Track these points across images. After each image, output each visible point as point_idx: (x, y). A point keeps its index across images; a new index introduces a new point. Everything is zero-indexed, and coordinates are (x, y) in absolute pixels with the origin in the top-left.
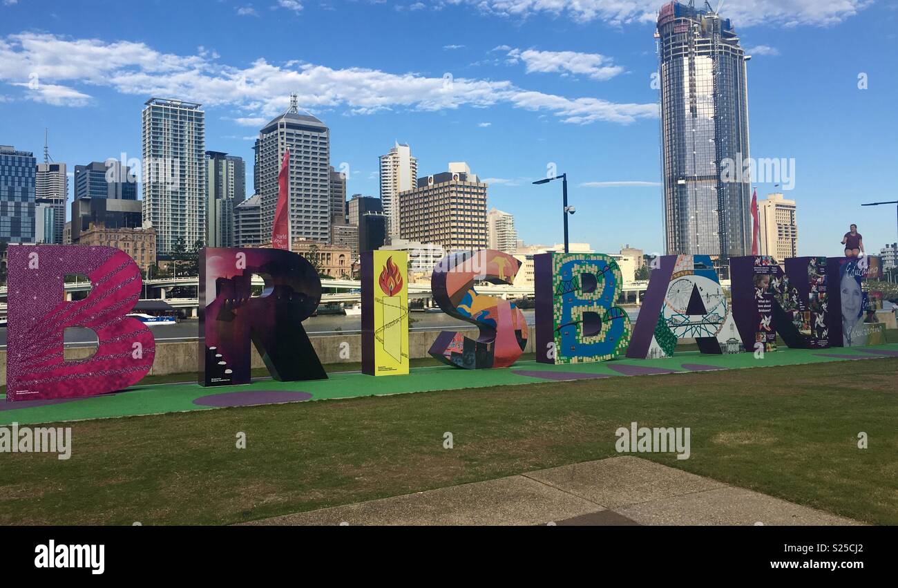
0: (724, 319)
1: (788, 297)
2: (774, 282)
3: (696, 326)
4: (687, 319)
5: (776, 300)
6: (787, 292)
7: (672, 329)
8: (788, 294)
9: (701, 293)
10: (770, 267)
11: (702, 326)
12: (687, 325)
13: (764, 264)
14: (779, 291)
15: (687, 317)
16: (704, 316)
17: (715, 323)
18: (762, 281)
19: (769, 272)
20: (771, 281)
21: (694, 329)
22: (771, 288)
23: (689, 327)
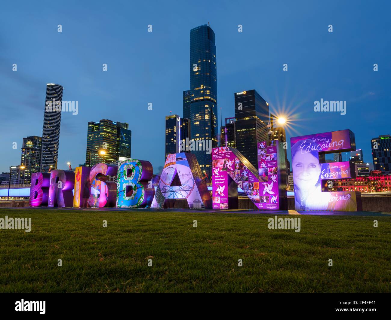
0: (193, 188)
1: (239, 173)
2: (227, 163)
3: (176, 192)
4: (171, 188)
5: (228, 175)
6: (238, 169)
7: (163, 194)
8: (239, 171)
9: (179, 174)
10: (225, 154)
11: (179, 192)
12: (171, 192)
13: (220, 152)
14: (232, 169)
15: (171, 187)
16: (181, 187)
17: (187, 191)
18: (219, 164)
19: (224, 157)
20: (225, 162)
21: (174, 194)
22: (225, 167)
23: (172, 193)
